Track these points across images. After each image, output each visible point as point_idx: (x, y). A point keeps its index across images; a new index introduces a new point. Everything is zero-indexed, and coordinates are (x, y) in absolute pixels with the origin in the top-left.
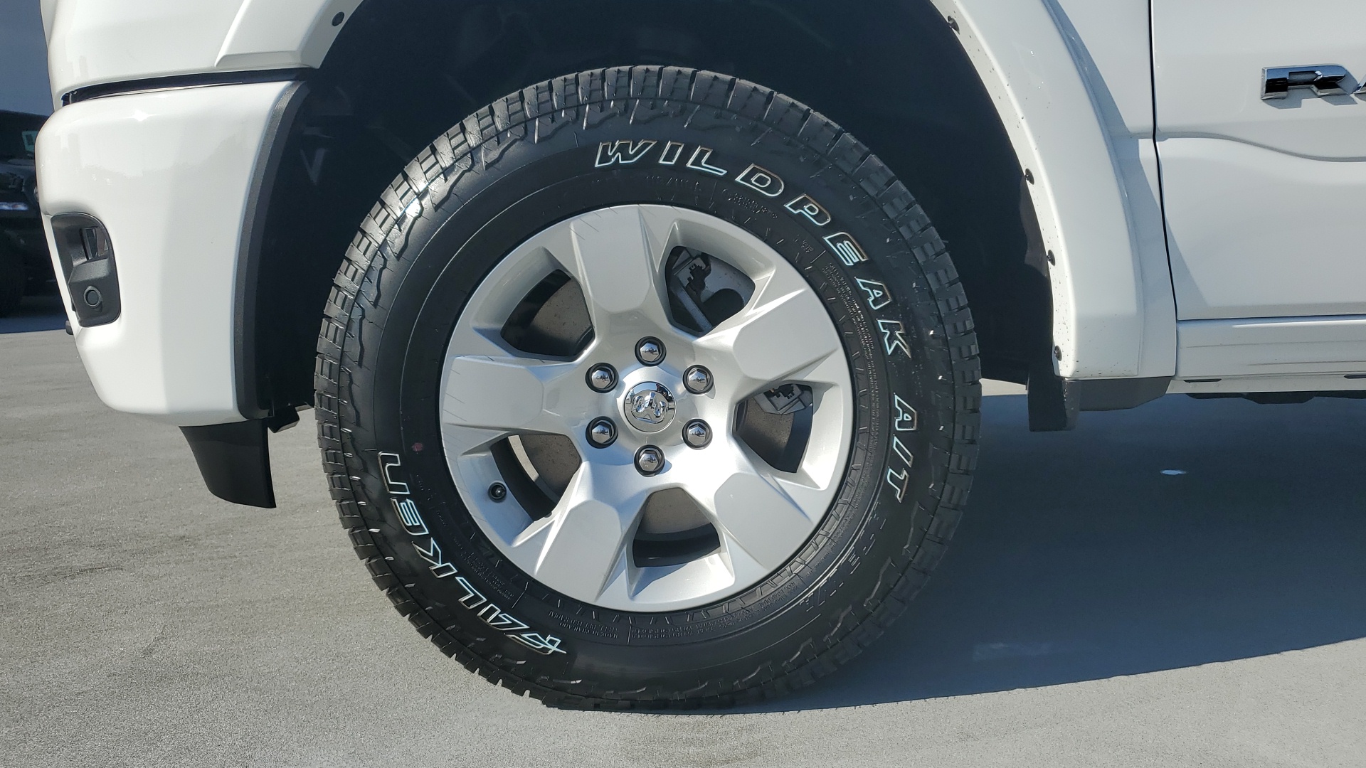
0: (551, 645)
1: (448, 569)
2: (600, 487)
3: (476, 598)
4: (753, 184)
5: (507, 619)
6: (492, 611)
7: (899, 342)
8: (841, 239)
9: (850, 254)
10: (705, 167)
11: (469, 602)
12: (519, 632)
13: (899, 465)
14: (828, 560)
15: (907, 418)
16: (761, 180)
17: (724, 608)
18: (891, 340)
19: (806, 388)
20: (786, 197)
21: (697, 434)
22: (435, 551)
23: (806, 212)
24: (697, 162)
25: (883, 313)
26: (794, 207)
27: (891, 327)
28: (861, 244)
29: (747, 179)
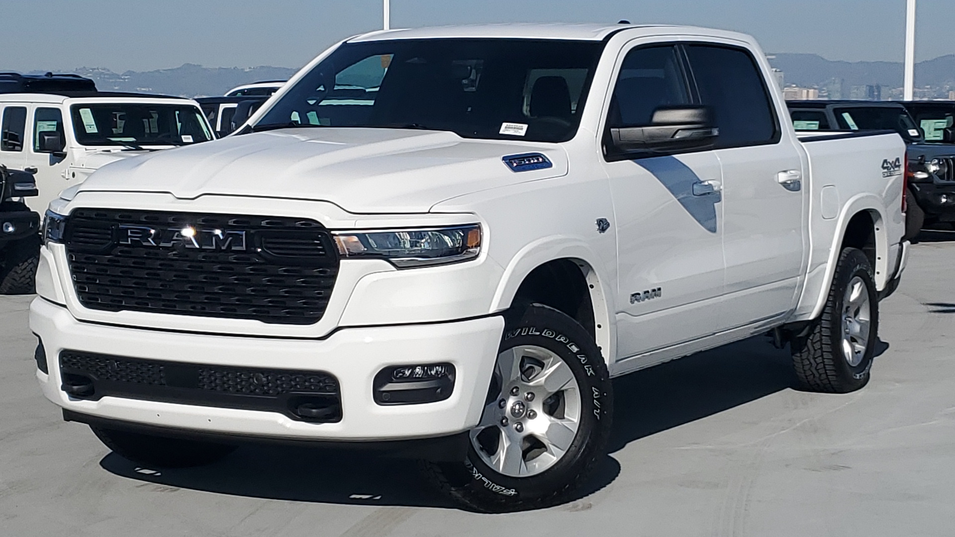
0: (512, 492)
1: (479, 476)
2: (509, 437)
3: (489, 483)
4: (547, 335)
5: (498, 487)
6: (494, 486)
7: (591, 371)
8: (572, 345)
9: (575, 349)
10: (534, 333)
11: (487, 485)
12: (502, 491)
13: (597, 409)
14: (583, 443)
15: (597, 393)
16: (549, 333)
17: (555, 467)
18: (589, 370)
19: (563, 392)
20: (556, 337)
21: (533, 415)
22: (475, 472)
23: (562, 340)
24: (532, 332)
25: (586, 364)
26: (558, 339)
27: (588, 368)
28: (577, 346)
29: (545, 334)
